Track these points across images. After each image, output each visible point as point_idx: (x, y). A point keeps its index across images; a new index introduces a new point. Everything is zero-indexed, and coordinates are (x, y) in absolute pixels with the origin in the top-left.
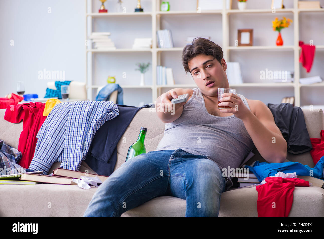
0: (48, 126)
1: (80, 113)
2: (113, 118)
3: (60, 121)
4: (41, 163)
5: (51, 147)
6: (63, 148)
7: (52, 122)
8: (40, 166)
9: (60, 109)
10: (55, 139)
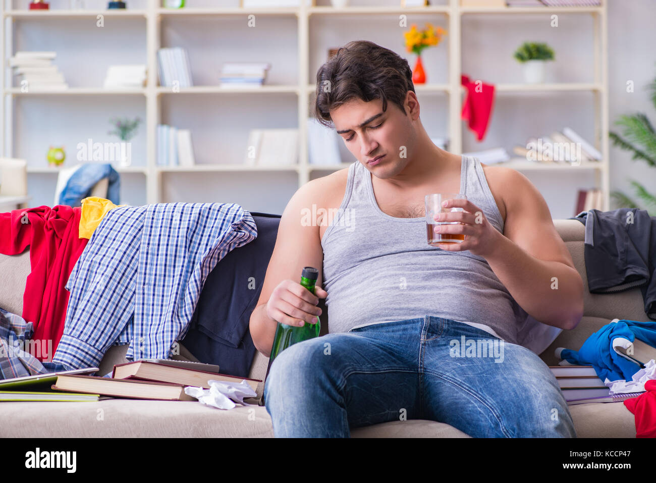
0: (96, 262)
1: (170, 232)
2: (245, 244)
3: (124, 250)
4: (81, 347)
5: (105, 310)
6: (132, 312)
7: (104, 253)
8: (81, 355)
9: (120, 223)
10: (114, 292)
